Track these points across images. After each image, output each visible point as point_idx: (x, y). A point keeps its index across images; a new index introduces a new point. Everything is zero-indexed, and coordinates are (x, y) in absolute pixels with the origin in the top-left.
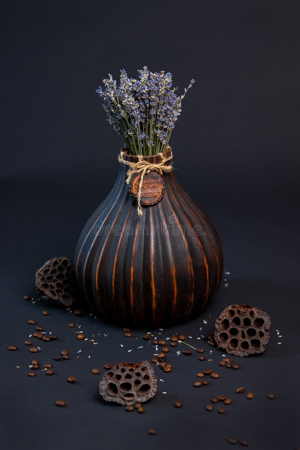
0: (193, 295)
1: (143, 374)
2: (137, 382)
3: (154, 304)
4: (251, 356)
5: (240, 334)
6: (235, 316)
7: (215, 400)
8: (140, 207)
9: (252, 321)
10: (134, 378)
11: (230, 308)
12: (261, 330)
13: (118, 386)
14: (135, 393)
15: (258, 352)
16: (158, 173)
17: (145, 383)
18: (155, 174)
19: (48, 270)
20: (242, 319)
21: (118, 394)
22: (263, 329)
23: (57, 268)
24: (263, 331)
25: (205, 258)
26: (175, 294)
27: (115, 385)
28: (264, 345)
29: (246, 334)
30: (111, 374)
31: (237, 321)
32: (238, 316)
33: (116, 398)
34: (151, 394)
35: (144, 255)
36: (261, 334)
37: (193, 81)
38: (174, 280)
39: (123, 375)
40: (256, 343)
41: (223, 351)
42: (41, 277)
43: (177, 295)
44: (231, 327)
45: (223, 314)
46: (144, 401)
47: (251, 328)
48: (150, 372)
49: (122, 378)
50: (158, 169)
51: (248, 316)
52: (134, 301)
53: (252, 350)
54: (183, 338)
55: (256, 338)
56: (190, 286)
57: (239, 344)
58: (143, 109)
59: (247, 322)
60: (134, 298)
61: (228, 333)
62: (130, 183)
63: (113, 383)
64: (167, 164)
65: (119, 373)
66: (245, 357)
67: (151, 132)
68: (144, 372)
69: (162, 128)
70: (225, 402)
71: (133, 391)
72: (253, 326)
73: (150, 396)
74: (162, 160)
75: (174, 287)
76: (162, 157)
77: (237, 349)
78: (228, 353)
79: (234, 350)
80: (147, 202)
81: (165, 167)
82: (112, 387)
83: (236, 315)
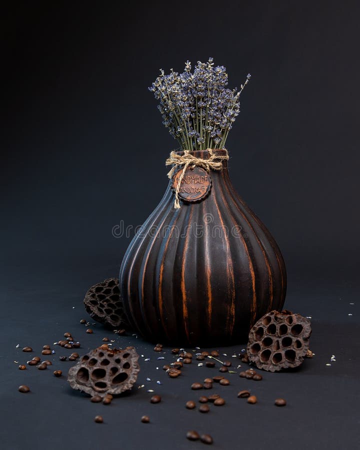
0: (233, 306)
1: (124, 361)
2: (115, 370)
3: (185, 311)
4: (283, 370)
5: (274, 344)
6: (270, 324)
7: (204, 399)
8: (177, 200)
9: (289, 328)
10: (112, 364)
11: (267, 315)
12: (299, 339)
13: (90, 371)
14: (109, 383)
15: (292, 366)
16: (206, 170)
17: (124, 371)
18: (201, 170)
19: (102, 289)
20: (278, 327)
21: (89, 382)
22: (302, 337)
23: (112, 288)
24: (301, 340)
25: (251, 263)
26: (210, 301)
27: (87, 370)
28: (300, 358)
29: (281, 345)
30: (86, 358)
31: (272, 329)
32: (275, 323)
33: (85, 387)
34: (128, 385)
35: (177, 252)
36: (299, 344)
37: (249, 76)
38: (209, 282)
39: (100, 360)
40: (291, 355)
41: (253, 365)
42: (92, 294)
43: (212, 302)
44: (266, 337)
45: (258, 323)
46: (117, 393)
47: (287, 336)
48: (133, 360)
49: (98, 363)
50: (205, 164)
51: (286, 323)
52: (163, 306)
53: (285, 363)
54: (215, 354)
55: (292, 348)
56: (229, 293)
57: (272, 356)
58: (191, 101)
59: (284, 329)
60: (163, 301)
61: (261, 343)
62: (173, 178)
63: (86, 368)
64: (216, 160)
65: (96, 358)
66: (276, 371)
67: (202, 128)
68: (125, 359)
69: (213, 125)
70: (215, 402)
71: (107, 380)
72: (289, 334)
73: (126, 388)
74: (210, 156)
75: (208, 291)
76: (211, 153)
77: (269, 362)
78: (258, 368)
79: (265, 364)
80: (189, 198)
81: (213, 163)
82: (84, 373)
83: (272, 322)
